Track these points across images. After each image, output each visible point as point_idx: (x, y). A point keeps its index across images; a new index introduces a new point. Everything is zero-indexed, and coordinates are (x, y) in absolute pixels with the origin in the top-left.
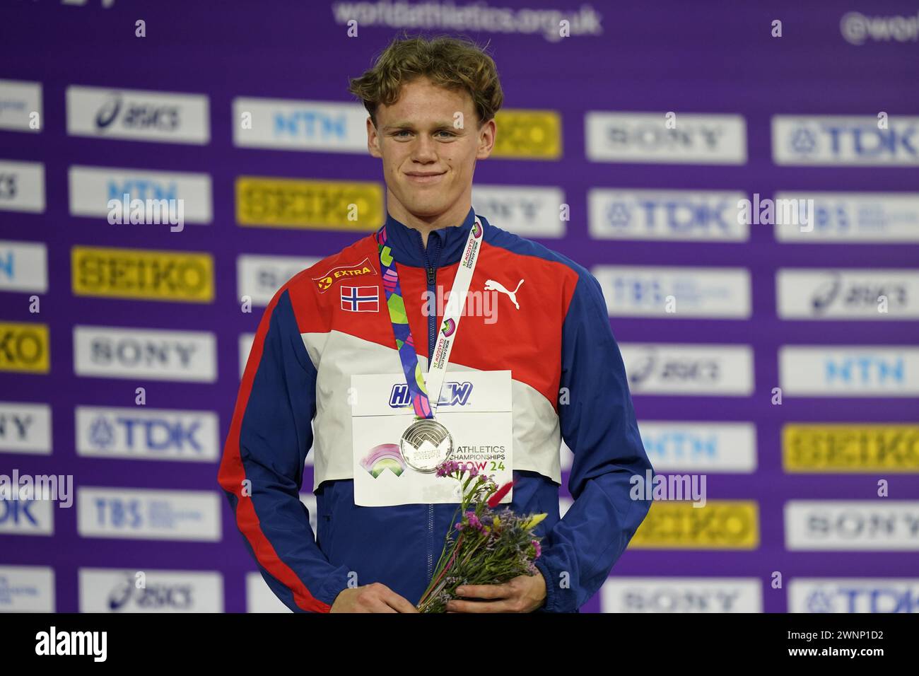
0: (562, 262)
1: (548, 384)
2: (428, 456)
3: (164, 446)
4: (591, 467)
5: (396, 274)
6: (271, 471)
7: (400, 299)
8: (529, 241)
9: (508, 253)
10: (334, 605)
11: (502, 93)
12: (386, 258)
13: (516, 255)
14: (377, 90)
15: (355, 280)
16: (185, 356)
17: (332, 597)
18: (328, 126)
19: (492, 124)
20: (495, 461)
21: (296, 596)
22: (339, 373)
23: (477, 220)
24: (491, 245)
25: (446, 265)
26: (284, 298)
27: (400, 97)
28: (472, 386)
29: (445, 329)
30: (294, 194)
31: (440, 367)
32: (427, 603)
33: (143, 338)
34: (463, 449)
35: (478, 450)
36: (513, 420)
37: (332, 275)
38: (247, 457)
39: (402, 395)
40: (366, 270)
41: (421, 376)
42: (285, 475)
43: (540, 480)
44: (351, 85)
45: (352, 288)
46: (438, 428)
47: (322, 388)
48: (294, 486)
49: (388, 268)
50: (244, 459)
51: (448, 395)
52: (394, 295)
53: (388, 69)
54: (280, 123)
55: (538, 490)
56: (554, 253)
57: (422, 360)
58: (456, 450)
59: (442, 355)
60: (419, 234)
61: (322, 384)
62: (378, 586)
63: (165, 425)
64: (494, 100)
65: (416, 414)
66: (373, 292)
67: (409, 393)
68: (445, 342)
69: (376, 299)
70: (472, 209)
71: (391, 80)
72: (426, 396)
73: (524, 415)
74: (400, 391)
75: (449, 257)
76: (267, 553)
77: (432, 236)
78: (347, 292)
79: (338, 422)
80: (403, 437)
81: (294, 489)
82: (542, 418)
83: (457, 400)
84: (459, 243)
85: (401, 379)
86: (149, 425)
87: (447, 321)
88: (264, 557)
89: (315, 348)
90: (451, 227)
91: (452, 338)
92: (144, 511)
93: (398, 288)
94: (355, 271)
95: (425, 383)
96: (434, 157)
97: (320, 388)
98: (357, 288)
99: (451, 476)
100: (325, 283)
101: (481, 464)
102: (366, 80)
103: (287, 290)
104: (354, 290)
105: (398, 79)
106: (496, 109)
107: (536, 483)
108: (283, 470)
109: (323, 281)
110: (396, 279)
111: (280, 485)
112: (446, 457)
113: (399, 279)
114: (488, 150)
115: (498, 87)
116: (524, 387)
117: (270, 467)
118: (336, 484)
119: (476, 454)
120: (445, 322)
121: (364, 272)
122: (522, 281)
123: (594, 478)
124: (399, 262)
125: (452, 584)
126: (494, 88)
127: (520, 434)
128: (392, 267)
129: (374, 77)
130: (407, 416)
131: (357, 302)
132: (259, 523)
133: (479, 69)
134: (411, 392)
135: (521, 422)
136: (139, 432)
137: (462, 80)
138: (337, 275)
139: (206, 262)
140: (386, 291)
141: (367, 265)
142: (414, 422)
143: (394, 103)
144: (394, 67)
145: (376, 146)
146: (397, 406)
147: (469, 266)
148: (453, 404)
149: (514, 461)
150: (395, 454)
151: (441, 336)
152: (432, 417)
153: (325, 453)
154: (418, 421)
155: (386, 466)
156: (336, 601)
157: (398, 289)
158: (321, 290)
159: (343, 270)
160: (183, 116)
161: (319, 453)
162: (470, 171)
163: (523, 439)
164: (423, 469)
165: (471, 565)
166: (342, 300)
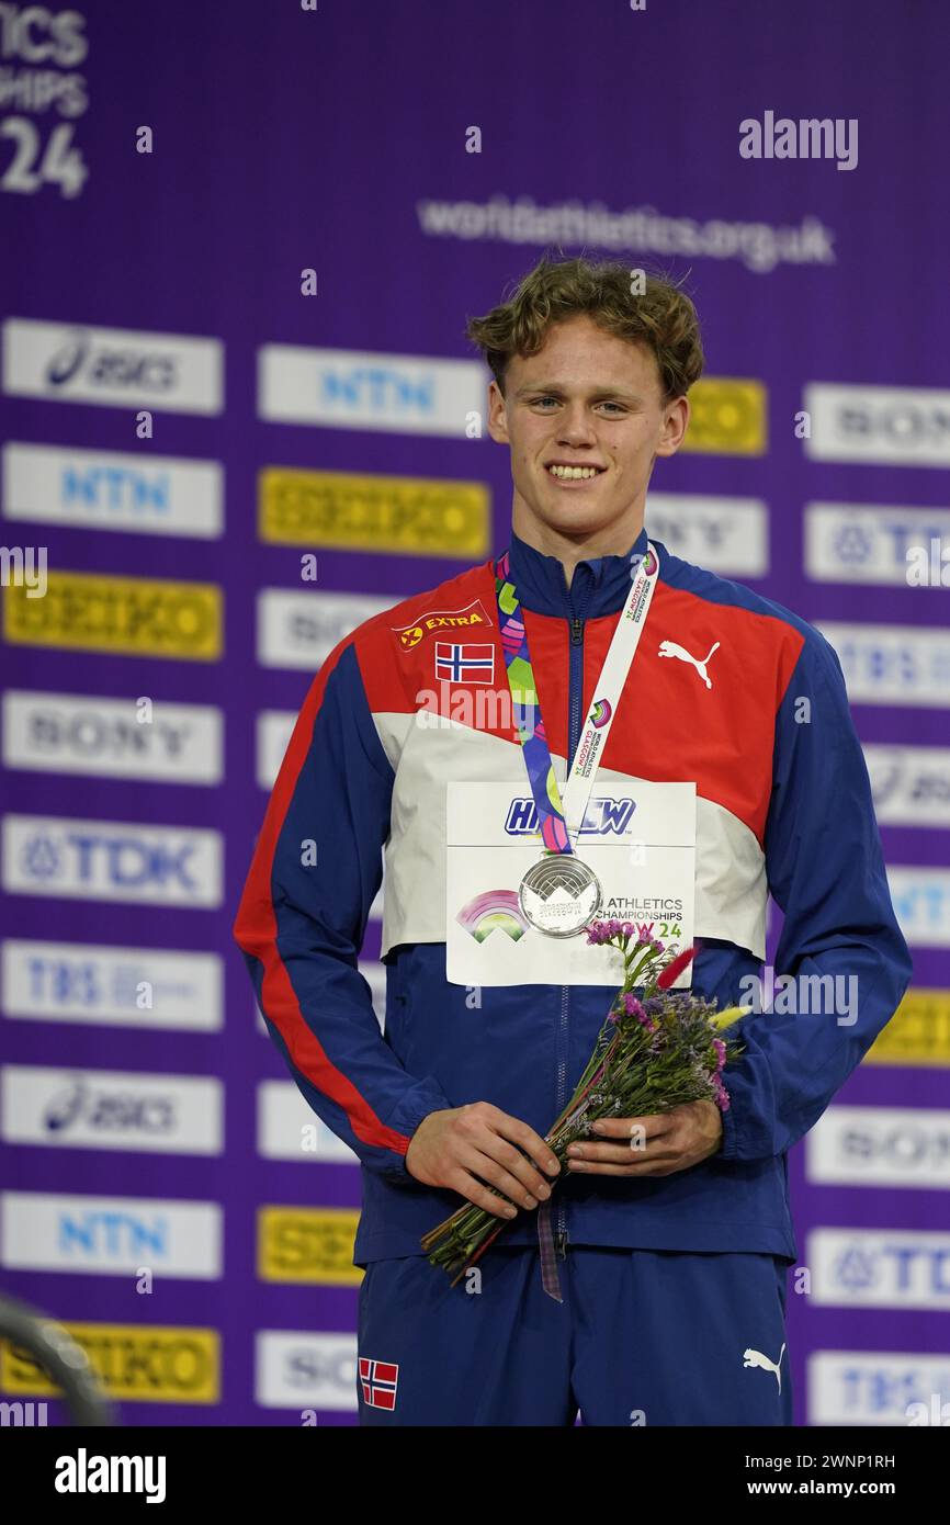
0: (777, 616)
1: (752, 807)
2: (563, 910)
3: (137, 880)
4: (810, 936)
5: (522, 627)
6: (318, 924)
7: (528, 666)
8: (732, 583)
9: (697, 600)
10: (415, 1137)
11: (702, 355)
12: (508, 602)
13: (708, 604)
14: (509, 334)
15: (457, 634)
16: (174, 741)
17: (412, 1125)
18: (405, 392)
19: (683, 404)
20: (666, 922)
21: (354, 1121)
22: (427, 777)
23: (650, 547)
24: (673, 587)
25: (600, 615)
26: (346, 654)
27: (546, 343)
28: (634, 805)
29: (596, 715)
30: (349, 498)
31: (586, 774)
32: (560, 1133)
33: (109, 712)
34: (617, 902)
35: (641, 904)
36: (697, 861)
37: (422, 625)
38: (282, 900)
39: (525, 815)
40: (475, 618)
41: (555, 786)
42: (339, 932)
43: (734, 952)
44: (469, 328)
45: (453, 646)
46: (578, 868)
47: (402, 798)
48: (352, 950)
49: (508, 617)
50: (276, 905)
51: (597, 816)
52: (518, 660)
53: (530, 299)
54: (332, 386)
55: (730, 969)
56: (769, 603)
57: (558, 761)
58: (606, 903)
59: (590, 756)
60: (560, 566)
61: (403, 793)
62: (483, 1106)
63: (138, 847)
64: (690, 363)
65: (546, 845)
66: (486, 653)
67: (536, 814)
68: (594, 736)
69: (490, 664)
70: (644, 530)
71: (534, 317)
72: (562, 819)
73: (711, 853)
74: (523, 809)
75: (605, 604)
76: (309, 1052)
77: (581, 570)
78: (445, 652)
79: (422, 854)
80: (524, 880)
81: (352, 954)
82: (741, 858)
83: (610, 826)
84: (621, 583)
85: (525, 791)
86: (116, 848)
87: (599, 703)
88: (303, 1059)
89: (393, 737)
90: (610, 557)
91: (605, 731)
92: (104, 979)
93: (524, 648)
94: (459, 620)
95: (561, 798)
96: (592, 439)
97: (398, 800)
98: (461, 646)
99: (611, 943)
100: (412, 637)
101: (645, 927)
102: (494, 320)
103: (353, 644)
104: (457, 648)
105: (544, 315)
106: (692, 379)
107: (728, 958)
108: (337, 923)
109: (408, 633)
110: (521, 635)
111: (329, 946)
112: (590, 914)
113: (525, 635)
114: (675, 443)
115: (698, 344)
116: (714, 808)
117: (317, 918)
118: (417, 949)
119: (638, 910)
120: (595, 705)
121: (472, 622)
122: (717, 645)
123: (812, 955)
124: (527, 608)
125: (599, 1106)
126: (691, 346)
127: (708, 881)
128: (517, 616)
129: (508, 315)
130: (531, 850)
131: (461, 667)
132: (298, 1004)
133: (672, 309)
134: (540, 813)
135: (711, 863)
136: (100, 859)
137: (645, 324)
138: (430, 624)
139: (210, 598)
140: (505, 651)
141: (477, 610)
142: (542, 858)
143: (536, 353)
144: (540, 297)
145: (501, 426)
146: (517, 833)
147: (636, 619)
148: (605, 832)
149: (696, 922)
150: (510, 905)
151: (588, 726)
152: (570, 852)
153: (402, 900)
154: (548, 857)
155: (496, 924)
156: (419, 1130)
157: (523, 650)
158: (406, 647)
159: (441, 616)
160: (183, 371)
161: (393, 898)
162: (645, 469)
163: (711, 890)
164: (555, 930)
165: (626, 1077)
166: (437, 664)
